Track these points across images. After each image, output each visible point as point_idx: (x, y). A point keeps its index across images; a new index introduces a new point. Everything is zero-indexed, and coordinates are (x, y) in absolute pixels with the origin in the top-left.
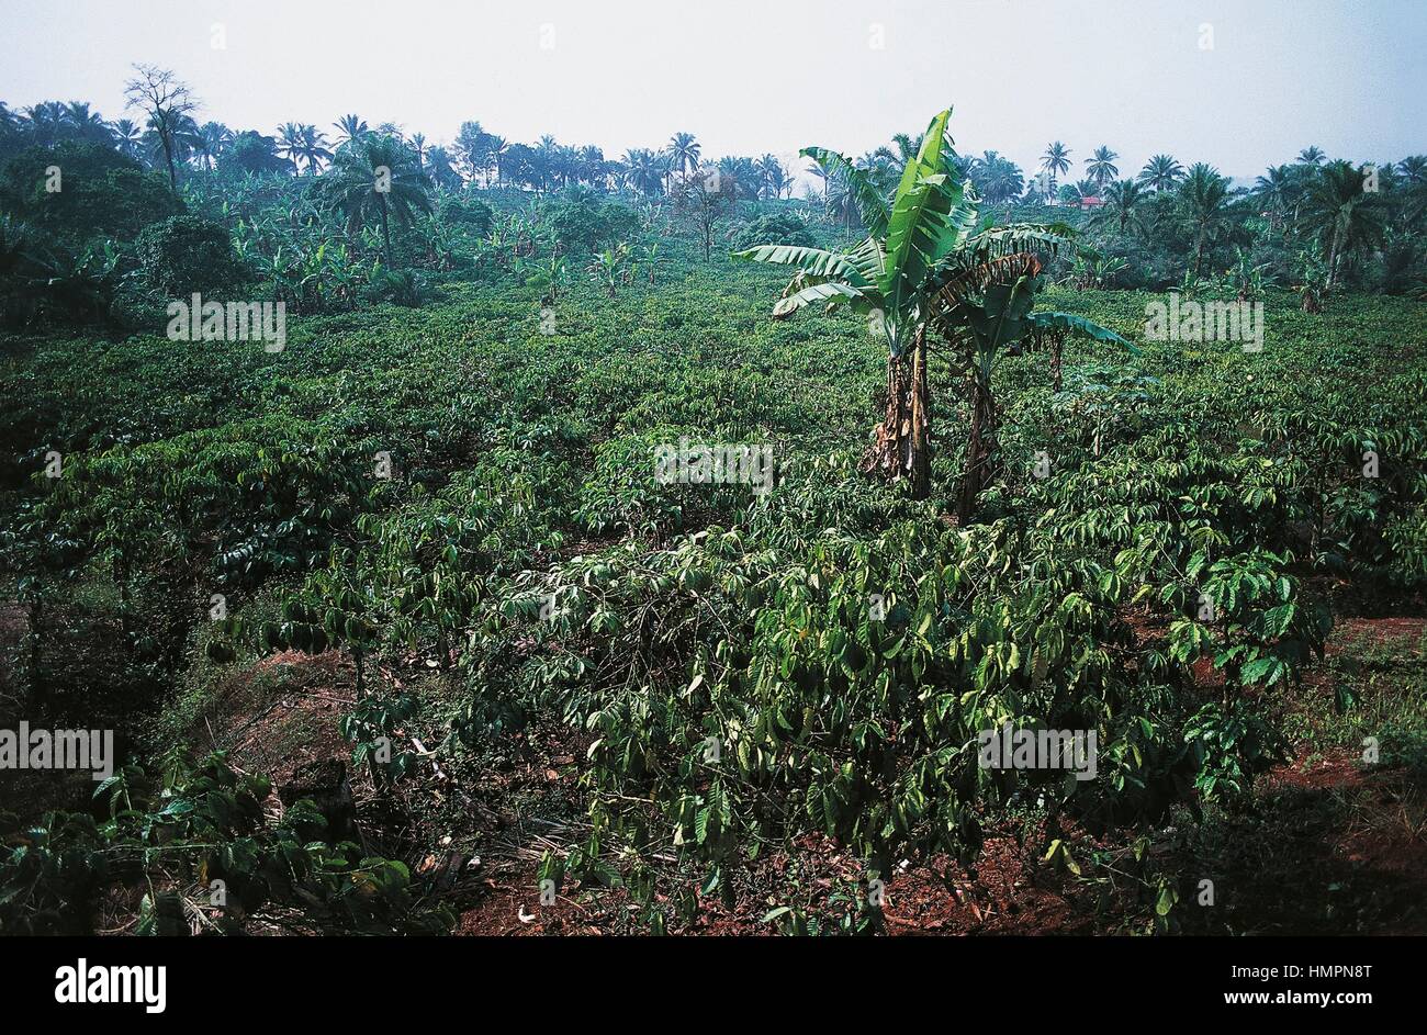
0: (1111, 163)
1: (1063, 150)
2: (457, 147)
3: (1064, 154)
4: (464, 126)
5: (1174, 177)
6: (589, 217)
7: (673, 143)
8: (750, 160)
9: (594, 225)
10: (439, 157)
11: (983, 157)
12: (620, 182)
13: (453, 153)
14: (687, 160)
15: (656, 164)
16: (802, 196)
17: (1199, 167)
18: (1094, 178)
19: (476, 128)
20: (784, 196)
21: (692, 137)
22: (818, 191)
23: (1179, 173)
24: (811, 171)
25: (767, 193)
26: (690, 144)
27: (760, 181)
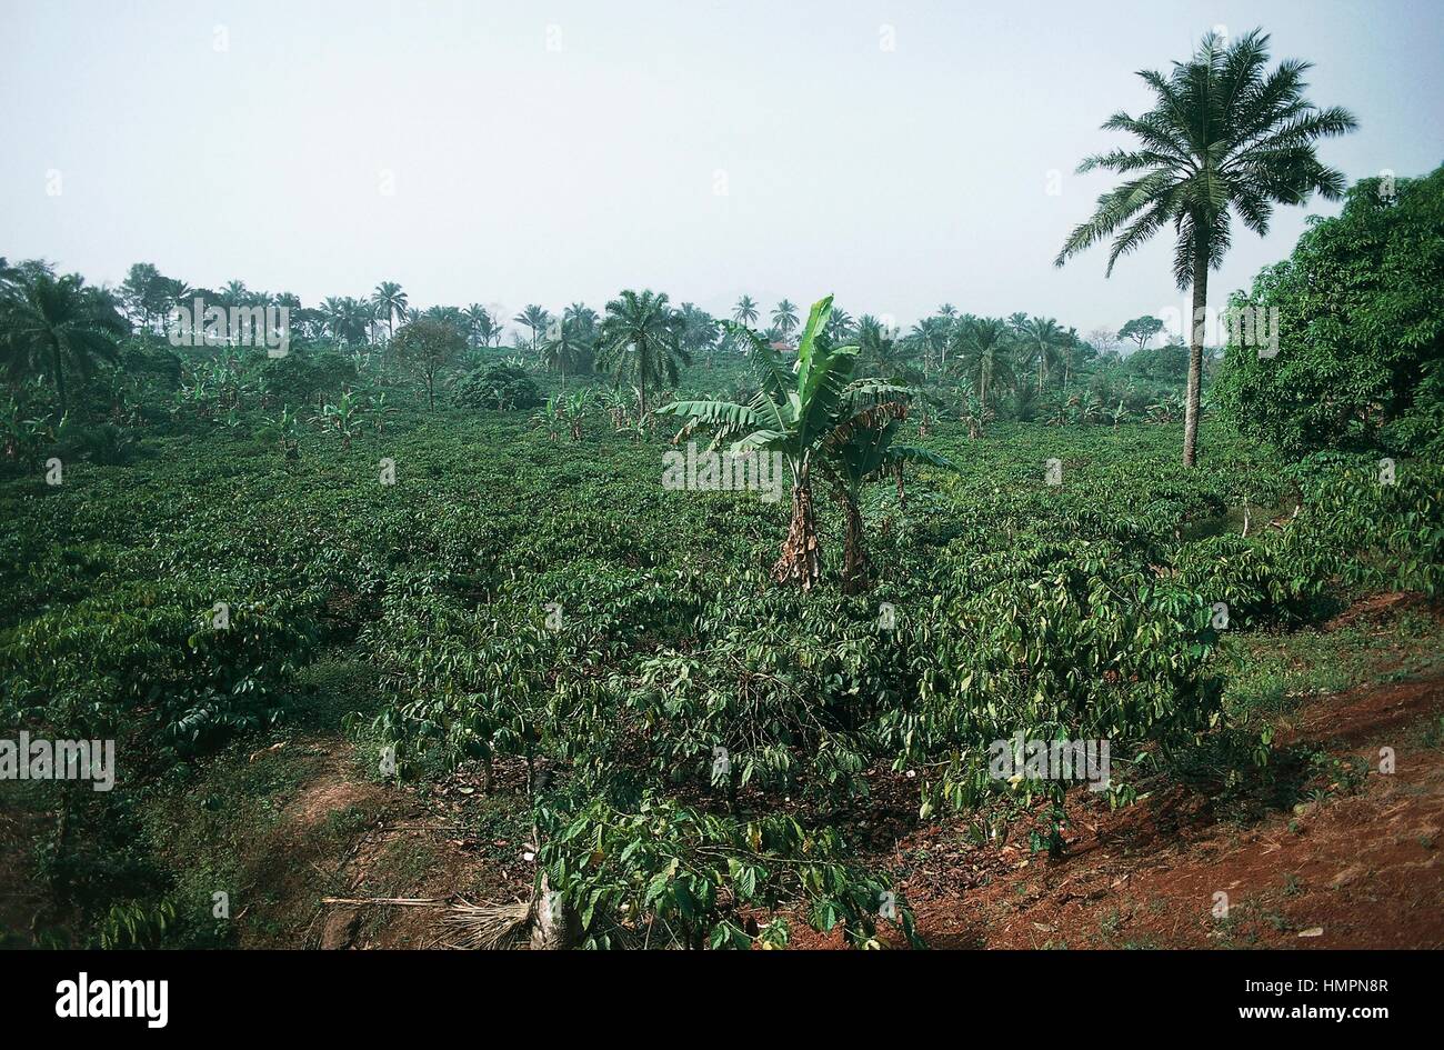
0: (792, 313)
1: (751, 303)
2: (127, 291)
3: (752, 306)
4: (135, 268)
5: (847, 326)
6: (301, 367)
7: (379, 292)
8: (457, 309)
9: (308, 375)
10: (103, 300)
11: (681, 308)
12: (317, 330)
13: (121, 296)
14: (394, 309)
15: (359, 311)
16: (511, 344)
17: (866, 319)
18: (780, 327)
19: (150, 270)
20: (492, 344)
21: (399, 286)
22: (528, 340)
23: (850, 323)
24: (519, 320)
25: (476, 341)
26: (397, 294)
27: (467, 329)
